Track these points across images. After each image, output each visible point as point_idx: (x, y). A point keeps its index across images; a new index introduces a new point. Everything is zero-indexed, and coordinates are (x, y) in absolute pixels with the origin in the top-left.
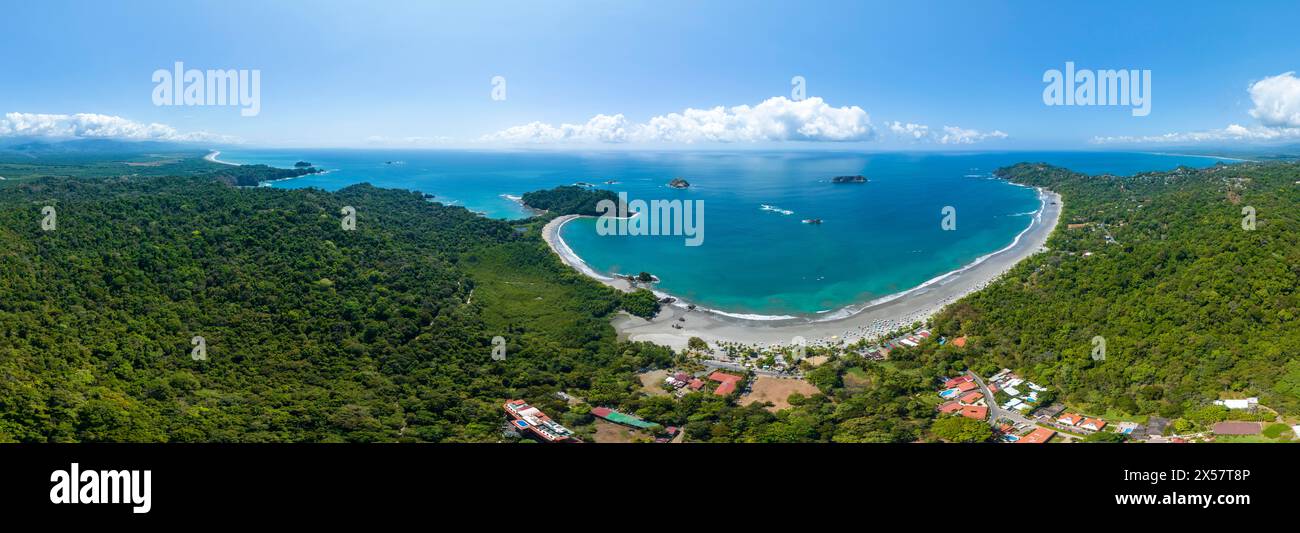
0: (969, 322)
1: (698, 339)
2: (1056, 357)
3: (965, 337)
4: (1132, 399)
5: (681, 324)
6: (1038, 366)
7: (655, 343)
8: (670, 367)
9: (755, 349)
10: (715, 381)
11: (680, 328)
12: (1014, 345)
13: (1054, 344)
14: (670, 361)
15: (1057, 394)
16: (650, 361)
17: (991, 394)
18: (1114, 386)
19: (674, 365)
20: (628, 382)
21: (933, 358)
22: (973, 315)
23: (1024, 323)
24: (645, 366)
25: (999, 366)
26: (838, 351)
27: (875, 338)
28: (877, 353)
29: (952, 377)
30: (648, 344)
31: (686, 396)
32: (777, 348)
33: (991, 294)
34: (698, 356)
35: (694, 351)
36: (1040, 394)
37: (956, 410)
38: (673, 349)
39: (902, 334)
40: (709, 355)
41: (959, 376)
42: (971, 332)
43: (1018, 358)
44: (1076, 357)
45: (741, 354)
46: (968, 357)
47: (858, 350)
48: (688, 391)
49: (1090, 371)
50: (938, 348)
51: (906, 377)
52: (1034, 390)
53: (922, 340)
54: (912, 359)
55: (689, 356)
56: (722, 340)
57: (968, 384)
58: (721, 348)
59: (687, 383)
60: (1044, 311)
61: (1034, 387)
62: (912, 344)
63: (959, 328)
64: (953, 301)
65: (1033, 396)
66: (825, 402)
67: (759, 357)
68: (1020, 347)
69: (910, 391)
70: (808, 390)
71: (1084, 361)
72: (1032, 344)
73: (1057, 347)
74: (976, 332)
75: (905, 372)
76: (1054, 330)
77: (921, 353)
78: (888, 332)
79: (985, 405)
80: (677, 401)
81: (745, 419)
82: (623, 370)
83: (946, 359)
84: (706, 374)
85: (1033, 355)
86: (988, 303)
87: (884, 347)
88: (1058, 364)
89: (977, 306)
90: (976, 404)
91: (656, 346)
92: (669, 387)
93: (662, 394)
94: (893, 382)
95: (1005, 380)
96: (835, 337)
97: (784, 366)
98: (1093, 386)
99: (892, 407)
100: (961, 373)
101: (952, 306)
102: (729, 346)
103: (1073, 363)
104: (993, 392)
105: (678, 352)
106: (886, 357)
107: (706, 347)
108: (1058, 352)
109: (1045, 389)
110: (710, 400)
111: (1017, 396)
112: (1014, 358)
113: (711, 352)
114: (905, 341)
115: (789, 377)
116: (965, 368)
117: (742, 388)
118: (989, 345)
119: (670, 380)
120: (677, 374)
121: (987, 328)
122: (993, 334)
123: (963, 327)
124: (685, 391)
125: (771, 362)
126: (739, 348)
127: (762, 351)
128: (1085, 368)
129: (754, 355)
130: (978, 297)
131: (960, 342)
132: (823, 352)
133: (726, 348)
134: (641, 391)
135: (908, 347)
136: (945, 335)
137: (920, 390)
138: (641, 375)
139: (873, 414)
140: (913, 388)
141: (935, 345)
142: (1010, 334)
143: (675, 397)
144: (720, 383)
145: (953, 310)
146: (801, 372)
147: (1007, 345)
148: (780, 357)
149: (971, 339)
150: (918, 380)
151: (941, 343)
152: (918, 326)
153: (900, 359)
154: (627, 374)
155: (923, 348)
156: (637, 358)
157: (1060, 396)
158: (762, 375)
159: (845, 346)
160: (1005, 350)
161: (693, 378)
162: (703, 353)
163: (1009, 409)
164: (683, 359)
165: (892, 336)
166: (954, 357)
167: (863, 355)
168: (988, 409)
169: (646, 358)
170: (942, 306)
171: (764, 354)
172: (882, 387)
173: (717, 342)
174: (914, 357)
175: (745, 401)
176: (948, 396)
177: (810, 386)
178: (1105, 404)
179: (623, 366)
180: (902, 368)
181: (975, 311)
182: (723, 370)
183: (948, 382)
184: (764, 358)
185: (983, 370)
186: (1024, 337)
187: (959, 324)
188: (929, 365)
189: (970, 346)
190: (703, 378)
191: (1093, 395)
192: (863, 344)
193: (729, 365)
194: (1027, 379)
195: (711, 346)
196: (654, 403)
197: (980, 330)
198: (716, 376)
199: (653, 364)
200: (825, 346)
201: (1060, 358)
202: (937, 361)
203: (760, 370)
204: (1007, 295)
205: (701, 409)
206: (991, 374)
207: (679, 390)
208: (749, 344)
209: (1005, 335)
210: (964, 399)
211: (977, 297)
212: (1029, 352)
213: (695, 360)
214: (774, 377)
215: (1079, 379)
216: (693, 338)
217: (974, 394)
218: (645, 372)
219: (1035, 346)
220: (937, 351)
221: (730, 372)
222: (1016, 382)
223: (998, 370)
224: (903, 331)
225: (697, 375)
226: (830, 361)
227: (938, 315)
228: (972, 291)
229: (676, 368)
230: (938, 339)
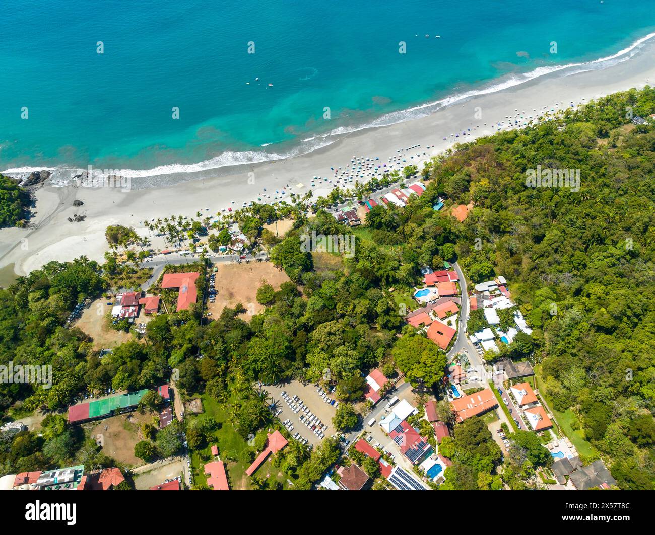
0: (484, 182)
1: (119, 228)
2: (575, 287)
3: (470, 206)
4: (611, 415)
5: (80, 211)
6: (544, 291)
7: (62, 262)
8: (105, 291)
9: (201, 221)
10: (170, 289)
11: (81, 219)
12: (530, 242)
13: (585, 266)
14: (99, 282)
15: (538, 346)
16: (75, 294)
17: (468, 311)
18: (610, 381)
19: (109, 285)
20: (70, 345)
21: (419, 231)
22: (494, 171)
23: (563, 210)
24: (73, 307)
25: (496, 270)
26: (305, 209)
27: (351, 187)
28: (352, 214)
29: (434, 269)
30: (52, 267)
31: (149, 327)
32: (228, 213)
33: (533, 142)
34: (131, 256)
35: (121, 249)
36: (521, 336)
37: (422, 325)
38: (91, 259)
39: (388, 184)
40: (146, 249)
41: (444, 268)
42: (480, 200)
43: (526, 264)
44: (602, 302)
45: (186, 234)
46: (463, 241)
47: (329, 207)
48: (148, 320)
49: (602, 336)
50: (430, 215)
51: (383, 257)
52: (517, 327)
53: (412, 198)
54: (394, 229)
55: (119, 261)
56: (153, 218)
57: (447, 287)
58: (156, 231)
59: (140, 307)
60: (605, 202)
61: (520, 322)
62: (399, 203)
63: (466, 189)
64: (470, 139)
65: (512, 333)
66: (295, 296)
67: (211, 232)
68: (538, 248)
69: (383, 283)
70: (277, 278)
71: (606, 316)
72: (556, 251)
73: (585, 272)
74: (488, 202)
75: (383, 249)
76: (601, 241)
77: (407, 220)
78: (369, 178)
79: (454, 327)
80: (143, 341)
81: (224, 342)
82: (49, 331)
83: (435, 238)
84: (154, 281)
85: (548, 269)
86: (523, 156)
87: (361, 203)
88: (569, 300)
89: (503, 157)
90: (445, 322)
91: (66, 265)
92: (123, 323)
93: (121, 339)
94: (368, 264)
95: (493, 295)
96: (301, 185)
97: (243, 241)
98: (587, 362)
99: (362, 306)
100: (447, 265)
101: (466, 147)
102: (164, 225)
103: (588, 310)
104: (471, 307)
105: (102, 261)
106: (363, 222)
107: (136, 237)
108: (582, 281)
109: (529, 332)
110: (179, 323)
111: (493, 327)
112: (519, 263)
113: (145, 243)
114: (391, 197)
115: (253, 260)
116: (453, 260)
117: (206, 292)
118: (497, 229)
119: (117, 310)
120: (120, 297)
121: (506, 199)
122: (509, 214)
123: (473, 189)
124: (143, 320)
125: (227, 239)
126: (180, 224)
127: (211, 222)
128: (599, 329)
129: (203, 232)
130: (511, 142)
131: (460, 213)
132: (287, 214)
133: (163, 230)
134: (95, 349)
135: (392, 206)
136: (444, 196)
137: (396, 281)
138: (79, 323)
139: (343, 316)
140: (388, 276)
141: (427, 210)
142: (535, 220)
143: (139, 336)
144: (177, 290)
145: (468, 153)
146: (265, 248)
147: (521, 238)
148: (235, 228)
149: (477, 211)
150: (395, 264)
151: (436, 208)
152: (410, 173)
153: (379, 226)
154: (59, 332)
155: (412, 213)
156: (53, 300)
157: (538, 352)
158: (222, 262)
159: (314, 200)
160: (515, 244)
161: (143, 295)
162: (137, 249)
163: (476, 344)
164: (114, 269)
165: (375, 186)
166: (446, 236)
167: (335, 215)
168: (456, 332)
169: (67, 292)
170: (451, 145)
171: (215, 226)
172: (355, 271)
173: (147, 224)
174: (398, 226)
175: (216, 310)
176: (423, 299)
177: (277, 270)
178: (575, 399)
179: (45, 323)
180: (381, 242)
181: (500, 165)
182: (172, 269)
183: (429, 276)
184: (216, 233)
185: (475, 267)
186: (552, 234)
187: (468, 182)
188: (412, 242)
189: (473, 220)
190: (155, 290)
191: (575, 376)
192: (336, 198)
193: (176, 258)
194: (519, 302)
195: (143, 232)
196: (120, 359)
197: (496, 199)
198: (169, 281)
199: (81, 297)
200: (289, 201)
201: (578, 293)
202: (423, 238)
203: (216, 255)
204: (561, 153)
205: (175, 342)
206: (482, 278)
207: (138, 321)
208: (190, 215)
209: (526, 220)
210: (436, 308)
211: (508, 140)
212: (545, 261)
213: (130, 263)
214: (236, 262)
215: (578, 339)
216: (110, 229)
217: (450, 305)
218: (79, 316)
219: (557, 257)
220: (428, 221)
221: (182, 267)
222: (504, 302)
223: (491, 275)
224: (390, 179)
225: (145, 288)
226: (297, 227)
227: (442, 159)
228: (506, 127)
229: (114, 288)
230: (433, 201)
